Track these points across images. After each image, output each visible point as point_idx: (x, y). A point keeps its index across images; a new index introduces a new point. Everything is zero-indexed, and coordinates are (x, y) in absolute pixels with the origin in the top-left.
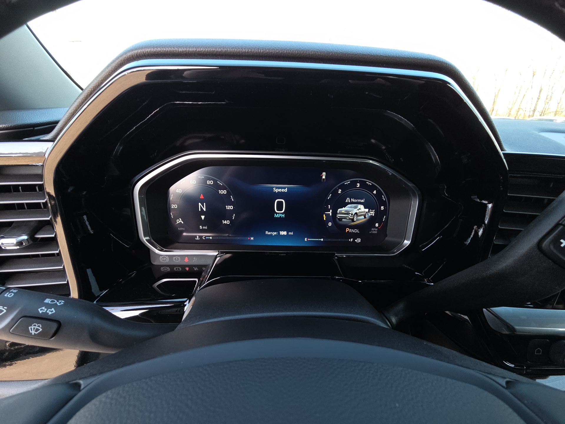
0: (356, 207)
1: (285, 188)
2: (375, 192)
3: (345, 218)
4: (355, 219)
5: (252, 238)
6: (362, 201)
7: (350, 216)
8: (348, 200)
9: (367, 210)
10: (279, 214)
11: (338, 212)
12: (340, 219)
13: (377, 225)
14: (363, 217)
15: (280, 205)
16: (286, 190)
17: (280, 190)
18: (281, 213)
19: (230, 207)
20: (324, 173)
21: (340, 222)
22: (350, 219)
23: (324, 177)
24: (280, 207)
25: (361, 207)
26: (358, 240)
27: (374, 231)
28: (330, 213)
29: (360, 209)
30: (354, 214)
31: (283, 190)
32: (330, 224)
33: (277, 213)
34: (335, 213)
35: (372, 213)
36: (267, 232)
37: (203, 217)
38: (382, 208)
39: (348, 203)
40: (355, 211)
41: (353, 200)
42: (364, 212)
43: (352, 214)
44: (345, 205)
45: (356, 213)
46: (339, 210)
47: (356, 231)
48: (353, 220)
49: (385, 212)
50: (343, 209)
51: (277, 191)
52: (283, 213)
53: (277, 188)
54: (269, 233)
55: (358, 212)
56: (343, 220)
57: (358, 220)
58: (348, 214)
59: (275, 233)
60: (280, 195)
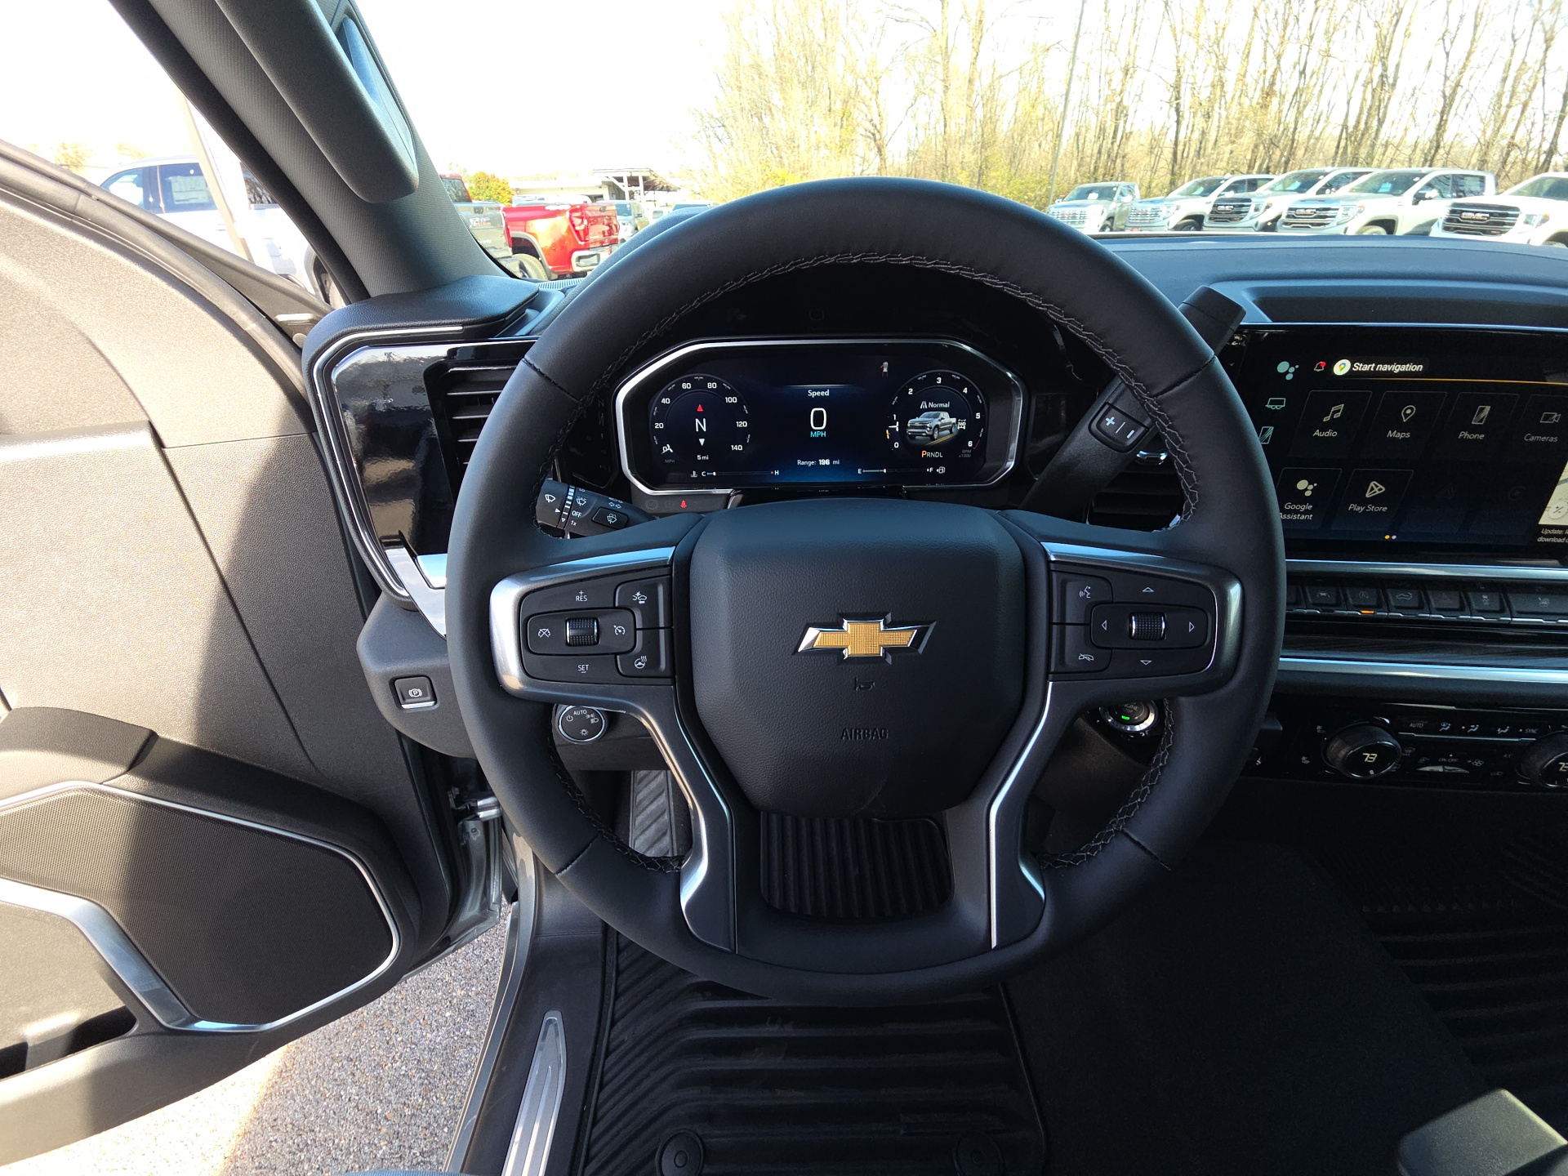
0: (936, 416)
1: (825, 390)
2: (965, 391)
3: (920, 434)
4: (936, 436)
5: (777, 473)
6: (947, 405)
7: (927, 431)
8: (924, 405)
9: (954, 420)
10: (818, 431)
11: (909, 425)
12: (913, 436)
13: (970, 444)
14: (948, 432)
15: (819, 416)
16: (827, 393)
17: (818, 393)
18: (820, 430)
19: (742, 424)
20: (886, 364)
21: (913, 442)
22: (927, 435)
23: (885, 370)
24: (818, 422)
25: (945, 415)
26: (941, 470)
27: (966, 454)
28: (896, 427)
29: (942, 419)
30: (933, 427)
31: (822, 393)
32: (897, 445)
33: (814, 431)
34: (903, 427)
35: (962, 425)
36: (799, 462)
37: (702, 441)
38: (978, 416)
39: (924, 410)
40: (936, 422)
41: (932, 405)
42: (950, 423)
43: (930, 428)
44: (919, 413)
45: (937, 426)
46: (909, 422)
47: (937, 455)
48: (932, 437)
49: (982, 422)
50: (917, 419)
51: (813, 394)
52: (823, 431)
53: (813, 390)
54: (803, 463)
55: (939, 423)
56: (917, 437)
57: (939, 437)
58: (924, 427)
59: (811, 463)
60: (819, 401)
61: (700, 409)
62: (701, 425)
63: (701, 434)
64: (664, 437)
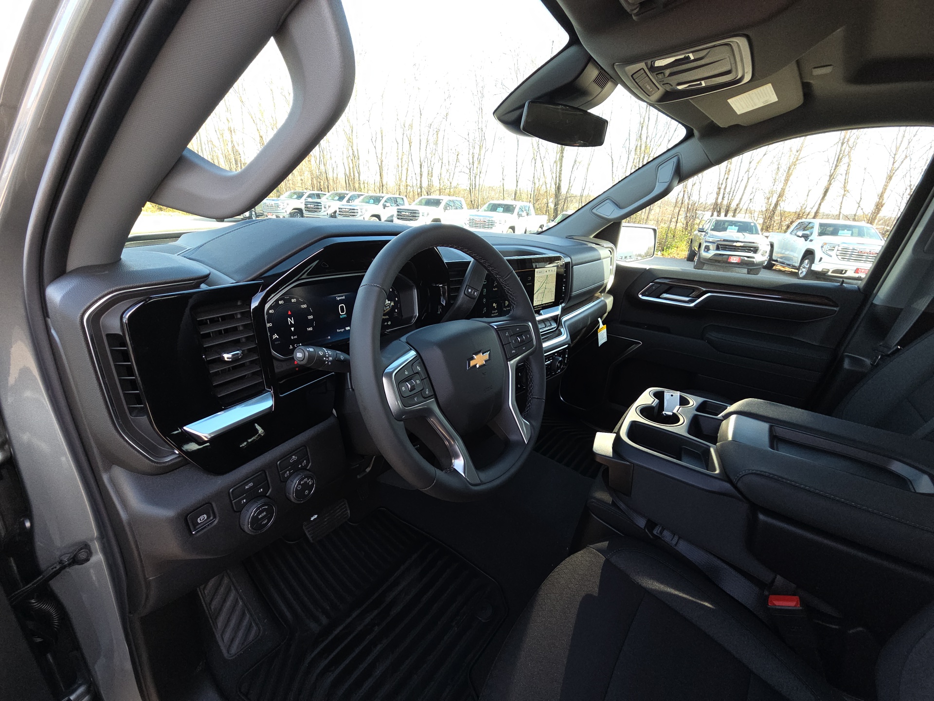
1: (343, 296)
2: (391, 290)
5: (329, 337)
9: (390, 302)
10: (343, 315)
13: (396, 311)
14: (388, 307)
15: (342, 307)
16: (344, 298)
17: (340, 298)
19: (311, 317)
24: (342, 311)
25: (386, 301)
26: (389, 323)
27: (396, 315)
31: (342, 298)
33: (341, 315)
35: (392, 304)
36: (338, 330)
37: (293, 329)
38: (396, 299)
45: (385, 305)
47: (387, 317)
49: (399, 301)
51: (338, 299)
52: (345, 314)
53: (338, 297)
54: (340, 331)
57: (386, 310)
59: (342, 330)
60: (341, 302)
61: (289, 313)
62: (291, 321)
63: (292, 325)
64: (273, 330)
